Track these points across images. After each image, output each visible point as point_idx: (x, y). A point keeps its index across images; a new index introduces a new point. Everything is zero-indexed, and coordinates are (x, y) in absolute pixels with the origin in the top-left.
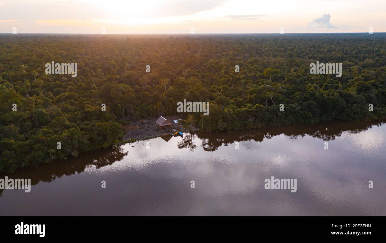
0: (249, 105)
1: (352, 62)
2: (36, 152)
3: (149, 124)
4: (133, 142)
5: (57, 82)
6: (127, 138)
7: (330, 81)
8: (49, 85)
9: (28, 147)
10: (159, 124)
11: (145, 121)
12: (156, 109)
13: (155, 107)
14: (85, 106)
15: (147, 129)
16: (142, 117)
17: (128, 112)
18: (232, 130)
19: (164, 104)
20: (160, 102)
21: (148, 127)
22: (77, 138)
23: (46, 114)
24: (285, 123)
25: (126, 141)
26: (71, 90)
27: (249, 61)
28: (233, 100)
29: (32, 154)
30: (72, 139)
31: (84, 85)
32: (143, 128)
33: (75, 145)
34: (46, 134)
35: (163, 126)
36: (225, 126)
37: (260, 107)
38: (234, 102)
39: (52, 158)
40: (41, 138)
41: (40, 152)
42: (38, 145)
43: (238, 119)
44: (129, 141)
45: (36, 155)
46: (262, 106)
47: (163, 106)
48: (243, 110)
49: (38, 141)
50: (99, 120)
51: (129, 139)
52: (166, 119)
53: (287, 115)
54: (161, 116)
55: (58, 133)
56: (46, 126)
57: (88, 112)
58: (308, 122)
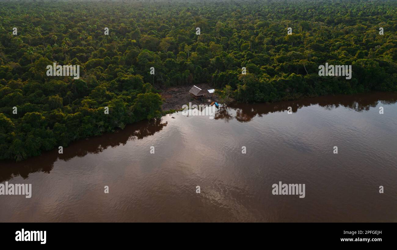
0: (284, 74)
1: (365, 25)
2: (86, 125)
3: (181, 93)
4: (172, 113)
5: (78, 47)
6: (165, 108)
7: (356, 47)
8: (71, 49)
9: (78, 120)
10: (193, 93)
11: (175, 89)
12: (185, 77)
13: (183, 74)
14: (118, 74)
15: (180, 98)
16: (172, 85)
17: (158, 80)
18: (270, 101)
19: (191, 71)
20: (188, 70)
21: (180, 96)
22: (123, 110)
23: (84, 83)
24: (322, 94)
25: (166, 112)
26: (95, 56)
27: (260, 24)
28: (263, 68)
29: (83, 126)
30: (117, 111)
31: (106, 50)
32: (176, 97)
33: (121, 117)
34: (91, 105)
35: (199, 96)
36: (262, 97)
37: (297, 77)
38: (265, 70)
39: (101, 130)
40: (89, 110)
41: (90, 125)
42: (86, 117)
43: (275, 89)
44: (168, 112)
45: (87, 128)
46: (299, 76)
47: (191, 75)
48: (279, 80)
49: (86, 113)
50: (136, 89)
51: (167, 110)
52: (201, 89)
53: (324, 85)
54: (194, 86)
55: (102, 104)
56: (88, 97)
57: (123, 81)
58: (346, 93)
